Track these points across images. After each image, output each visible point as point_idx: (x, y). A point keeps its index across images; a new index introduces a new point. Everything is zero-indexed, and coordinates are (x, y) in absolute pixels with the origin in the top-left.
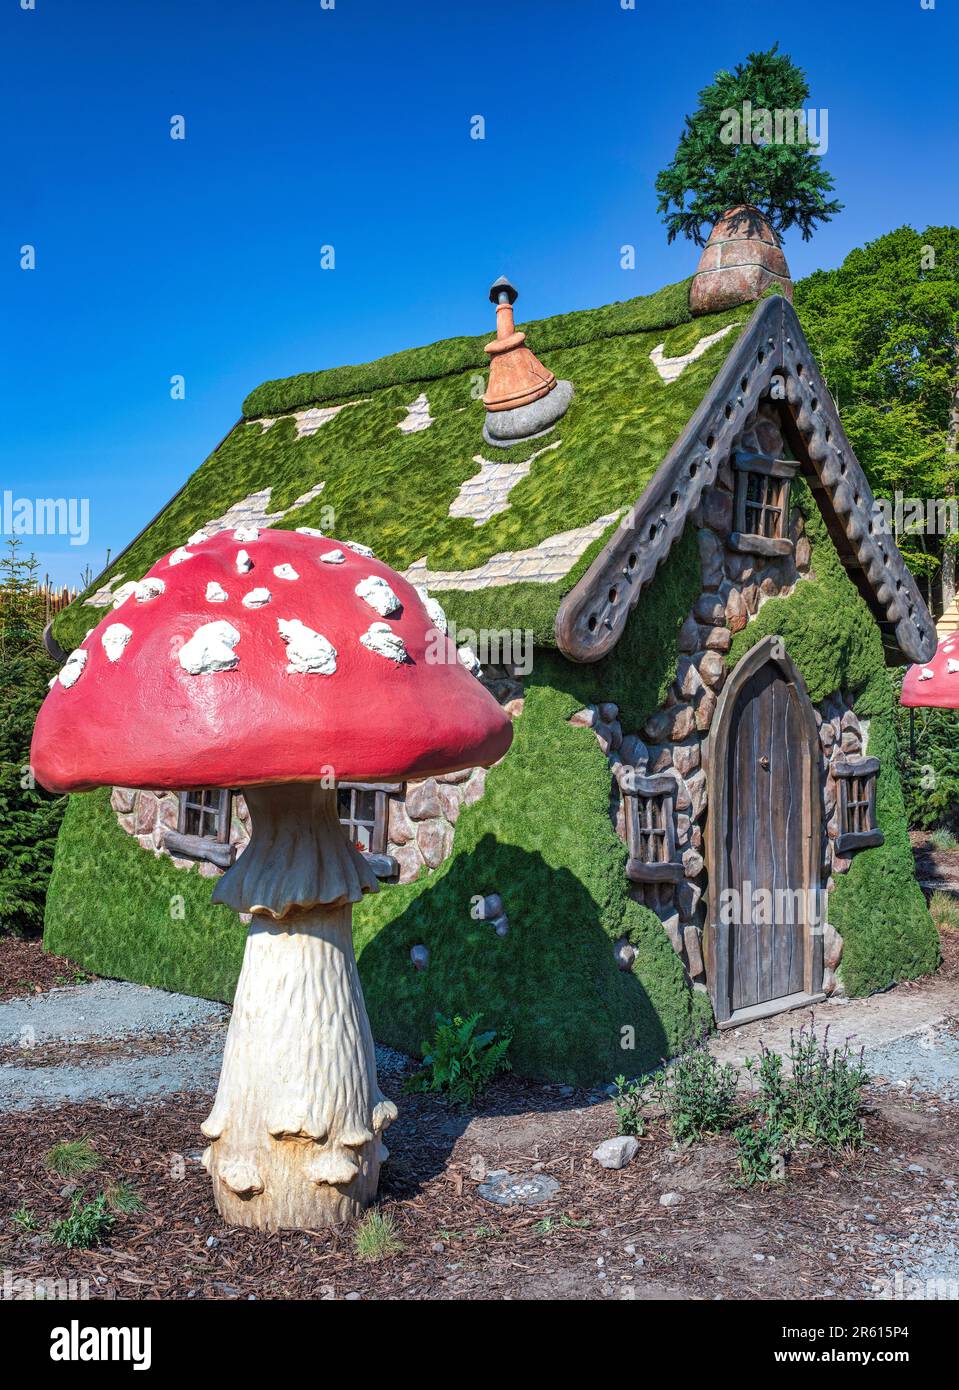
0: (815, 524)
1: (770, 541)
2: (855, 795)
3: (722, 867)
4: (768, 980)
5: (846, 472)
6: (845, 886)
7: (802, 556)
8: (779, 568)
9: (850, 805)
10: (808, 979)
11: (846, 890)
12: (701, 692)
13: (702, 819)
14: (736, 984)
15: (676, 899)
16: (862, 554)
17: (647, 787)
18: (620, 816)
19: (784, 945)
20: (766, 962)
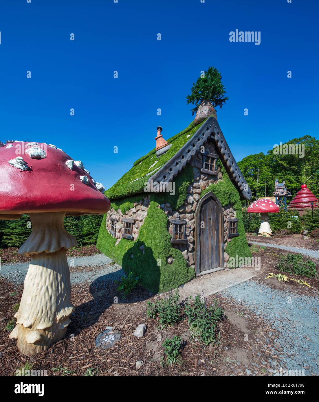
0: (223, 169)
1: (211, 171)
2: (233, 226)
3: (198, 240)
4: (211, 264)
5: (230, 158)
6: (230, 244)
7: (220, 175)
8: (214, 177)
9: (231, 228)
10: (221, 264)
11: (230, 246)
12: (193, 202)
13: (193, 230)
14: (202, 266)
15: (187, 247)
16: (234, 175)
17: (178, 222)
18: (170, 229)
19: (215, 257)
20: (210, 261)
